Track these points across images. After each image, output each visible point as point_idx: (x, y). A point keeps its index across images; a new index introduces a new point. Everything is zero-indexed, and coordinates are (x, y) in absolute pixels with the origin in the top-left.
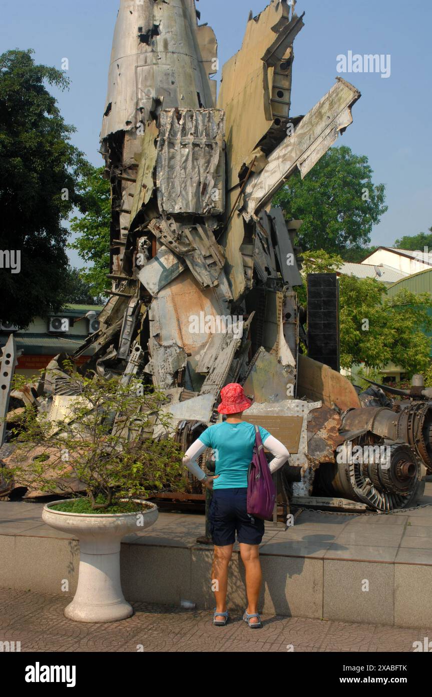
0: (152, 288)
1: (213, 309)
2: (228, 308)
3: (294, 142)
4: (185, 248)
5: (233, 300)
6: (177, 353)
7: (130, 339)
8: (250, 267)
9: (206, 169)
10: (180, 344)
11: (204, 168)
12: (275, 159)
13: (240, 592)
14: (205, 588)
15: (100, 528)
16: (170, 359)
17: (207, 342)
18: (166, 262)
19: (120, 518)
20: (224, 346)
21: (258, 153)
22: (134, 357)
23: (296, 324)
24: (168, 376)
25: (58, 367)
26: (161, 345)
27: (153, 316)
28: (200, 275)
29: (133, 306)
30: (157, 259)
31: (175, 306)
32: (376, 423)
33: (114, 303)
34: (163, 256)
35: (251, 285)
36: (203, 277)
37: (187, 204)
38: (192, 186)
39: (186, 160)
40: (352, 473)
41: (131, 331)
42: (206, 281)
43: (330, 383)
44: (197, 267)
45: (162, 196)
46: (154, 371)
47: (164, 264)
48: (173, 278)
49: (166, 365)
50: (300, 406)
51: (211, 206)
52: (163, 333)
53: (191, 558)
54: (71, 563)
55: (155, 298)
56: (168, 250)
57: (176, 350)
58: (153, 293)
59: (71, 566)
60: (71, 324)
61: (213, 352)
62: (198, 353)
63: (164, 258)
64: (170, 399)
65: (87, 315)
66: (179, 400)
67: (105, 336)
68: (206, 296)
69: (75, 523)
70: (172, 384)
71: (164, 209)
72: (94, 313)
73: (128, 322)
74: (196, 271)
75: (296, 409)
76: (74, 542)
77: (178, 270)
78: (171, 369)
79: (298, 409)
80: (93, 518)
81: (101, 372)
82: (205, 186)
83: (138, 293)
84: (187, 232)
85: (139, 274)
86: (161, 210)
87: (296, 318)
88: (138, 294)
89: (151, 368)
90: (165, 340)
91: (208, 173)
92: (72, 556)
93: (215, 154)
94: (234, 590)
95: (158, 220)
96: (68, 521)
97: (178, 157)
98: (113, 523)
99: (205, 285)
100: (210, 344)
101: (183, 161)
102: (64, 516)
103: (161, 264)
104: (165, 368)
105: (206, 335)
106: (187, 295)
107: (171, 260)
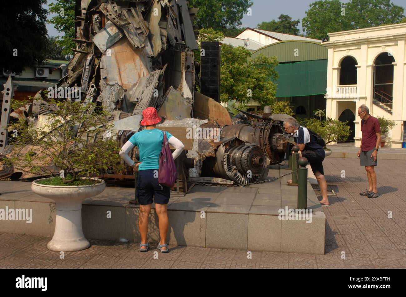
0: (102, 48)
1: (141, 62)
2: (151, 61)
4: (123, 22)
5: (154, 56)
6: (118, 89)
7: (88, 80)
8: (165, 36)
10: (120, 84)
13: (156, 232)
14: (134, 230)
15: (68, 194)
16: (114, 93)
17: (137, 83)
18: (111, 31)
19: (81, 189)
20: (148, 85)
22: (91, 92)
23: (193, 72)
24: (112, 104)
25: (41, 98)
26: (108, 84)
27: (103, 66)
28: (133, 41)
29: (90, 59)
30: (105, 29)
31: (117, 59)
32: (241, 134)
33: (78, 58)
34: (109, 27)
35: (165, 48)
36: (135, 41)
40: (225, 163)
41: (88, 75)
42: (137, 44)
43: (214, 109)
44: (131, 35)
46: (104, 100)
47: (110, 32)
48: (116, 41)
49: (111, 96)
50: (195, 122)
52: (109, 77)
53: (126, 213)
54: (51, 217)
55: (104, 54)
56: (112, 24)
57: (117, 88)
58: (103, 51)
59: (51, 219)
60: (50, 73)
61: (141, 89)
62: (131, 89)
63: (109, 28)
64: (114, 118)
65: (60, 66)
66: (119, 118)
67: (72, 78)
68: (137, 54)
69: (52, 191)
70: (115, 109)
72: (65, 65)
73: (87, 69)
74: (130, 38)
75: (192, 124)
76: (52, 204)
77: (119, 37)
78: (114, 99)
79: (193, 124)
80: (64, 189)
81: (69, 101)
83: (93, 50)
84: (124, 12)
85: (93, 38)
87: (193, 68)
88: (93, 52)
89: (101, 99)
90: (111, 81)
92: (51, 213)
94: (152, 231)
95: (106, 4)
96: (48, 191)
98: (77, 191)
99: (136, 46)
100: (139, 84)
102: (46, 188)
103: (108, 32)
104: (110, 98)
105: (137, 78)
106: (124, 53)
107: (114, 30)
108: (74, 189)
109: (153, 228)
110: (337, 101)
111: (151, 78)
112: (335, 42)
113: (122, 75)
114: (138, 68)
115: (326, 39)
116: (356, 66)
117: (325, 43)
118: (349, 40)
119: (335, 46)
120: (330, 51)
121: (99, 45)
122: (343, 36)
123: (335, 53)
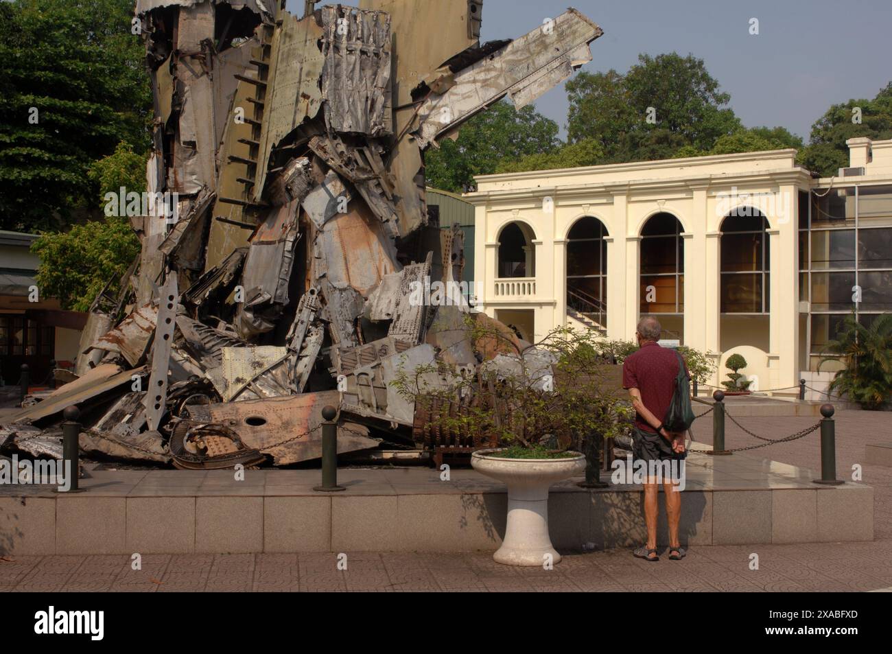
0: (317, 219)
1: (380, 246)
2: (395, 246)
3: (502, 68)
4: (364, 175)
6: (353, 297)
7: (288, 280)
9: (373, 83)
11: (371, 80)
12: (469, 82)
14: (604, 529)
16: (348, 305)
17: (377, 284)
18: (333, 189)
21: (446, 72)
22: (310, 301)
23: (461, 266)
24: (347, 324)
25: (185, 312)
26: (335, 288)
27: (320, 253)
28: (377, 208)
29: (292, 240)
30: (324, 186)
31: (342, 241)
34: (330, 181)
35: (427, 222)
36: (381, 210)
37: (357, 122)
38: (360, 101)
39: (354, 68)
41: (289, 270)
42: (384, 214)
44: (373, 198)
45: (330, 110)
46: (332, 317)
47: (331, 191)
49: (344, 311)
51: (380, 127)
52: (330, 273)
53: (591, 501)
55: (321, 232)
56: (336, 176)
57: (352, 294)
61: (391, 295)
63: (331, 184)
64: (386, 350)
68: (373, 232)
71: (333, 126)
73: (287, 259)
74: (372, 203)
78: (350, 316)
81: (249, 318)
82: (373, 102)
83: (296, 224)
84: (357, 155)
85: (303, 202)
86: (328, 127)
87: (461, 259)
88: (296, 226)
89: (328, 314)
90: (332, 281)
91: (375, 87)
93: (385, 66)
95: (321, 138)
97: (344, 65)
99: (384, 219)
100: (382, 287)
101: (350, 71)
103: (328, 191)
104: (343, 314)
105: (375, 277)
106: (354, 229)
107: (338, 188)
108: (570, 462)
109: (633, 521)
110: (495, 310)
111: (409, 277)
112: (491, 193)
113: (351, 271)
114: (377, 257)
115: (471, 187)
116: (533, 241)
117: (470, 194)
118: (518, 191)
119: (488, 201)
120: (480, 211)
121: (313, 214)
122: (506, 183)
123: (489, 214)
